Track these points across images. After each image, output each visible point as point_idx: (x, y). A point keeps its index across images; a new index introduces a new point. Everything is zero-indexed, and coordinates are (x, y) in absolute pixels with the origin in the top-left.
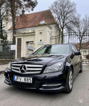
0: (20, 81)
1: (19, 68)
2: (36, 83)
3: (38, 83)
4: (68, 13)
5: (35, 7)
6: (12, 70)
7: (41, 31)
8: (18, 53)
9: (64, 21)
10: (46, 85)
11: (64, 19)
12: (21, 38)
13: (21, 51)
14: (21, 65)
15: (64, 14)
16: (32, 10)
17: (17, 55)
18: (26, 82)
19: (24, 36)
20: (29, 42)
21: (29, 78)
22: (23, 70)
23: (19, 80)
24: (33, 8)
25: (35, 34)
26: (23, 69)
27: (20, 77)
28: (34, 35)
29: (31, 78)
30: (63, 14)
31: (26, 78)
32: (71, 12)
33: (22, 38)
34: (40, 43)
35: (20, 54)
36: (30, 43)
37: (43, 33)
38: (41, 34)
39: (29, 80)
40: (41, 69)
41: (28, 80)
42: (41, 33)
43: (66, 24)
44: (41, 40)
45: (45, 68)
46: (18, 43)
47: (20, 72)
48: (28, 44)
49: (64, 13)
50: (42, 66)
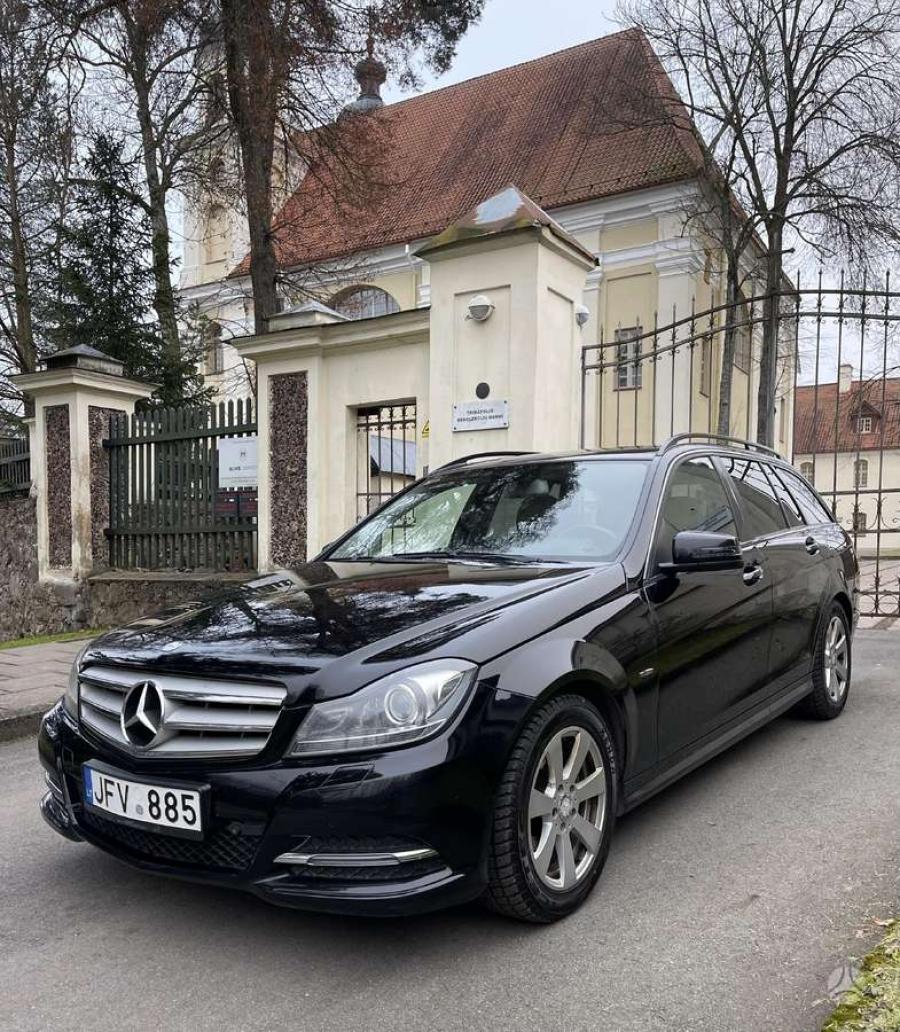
0: (119, 812)
1: (117, 707)
2: (235, 838)
3: (249, 838)
4: (836, 50)
5: (470, 28)
6: (87, 716)
7: (484, 300)
8: (277, 517)
9: (791, 139)
10: (303, 859)
11: (791, 120)
12: (304, 374)
13: (303, 493)
14: (129, 681)
15: (790, 70)
16: (443, 61)
17: (276, 533)
18: (163, 821)
19: (326, 353)
20: (374, 409)
21: (178, 793)
22: (140, 724)
23: (114, 806)
24: (451, 36)
25: (427, 332)
26: (141, 715)
27: (123, 784)
28: (423, 337)
29: (196, 796)
30: (776, 67)
31: (162, 792)
32: (874, 35)
33: (313, 369)
34: (474, 415)
35: (295, 525)
36: (385, 413)
37: (498, 317)
38: (488, 327)
39: (179, 807)
40: (269, 722)
41: (173, 807)
42: (481, 316)
43: (809, 175)
44: (483, 391)
45: (304, 713)
46: (274, 417)
47: (121, 736)
48: (368, 426)
49: (787, 50)
50: (276, 696)
